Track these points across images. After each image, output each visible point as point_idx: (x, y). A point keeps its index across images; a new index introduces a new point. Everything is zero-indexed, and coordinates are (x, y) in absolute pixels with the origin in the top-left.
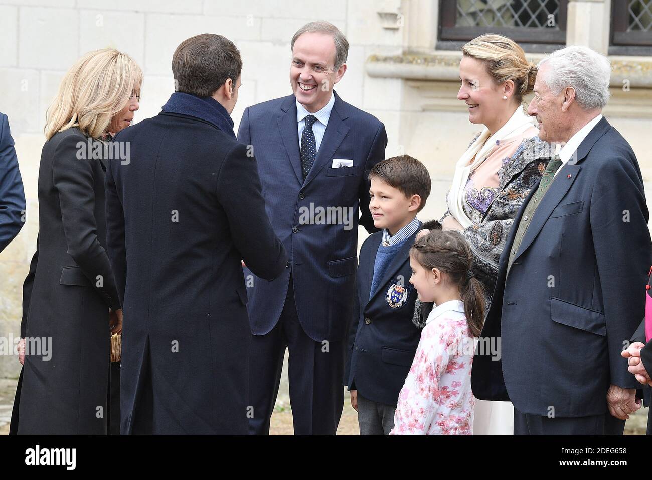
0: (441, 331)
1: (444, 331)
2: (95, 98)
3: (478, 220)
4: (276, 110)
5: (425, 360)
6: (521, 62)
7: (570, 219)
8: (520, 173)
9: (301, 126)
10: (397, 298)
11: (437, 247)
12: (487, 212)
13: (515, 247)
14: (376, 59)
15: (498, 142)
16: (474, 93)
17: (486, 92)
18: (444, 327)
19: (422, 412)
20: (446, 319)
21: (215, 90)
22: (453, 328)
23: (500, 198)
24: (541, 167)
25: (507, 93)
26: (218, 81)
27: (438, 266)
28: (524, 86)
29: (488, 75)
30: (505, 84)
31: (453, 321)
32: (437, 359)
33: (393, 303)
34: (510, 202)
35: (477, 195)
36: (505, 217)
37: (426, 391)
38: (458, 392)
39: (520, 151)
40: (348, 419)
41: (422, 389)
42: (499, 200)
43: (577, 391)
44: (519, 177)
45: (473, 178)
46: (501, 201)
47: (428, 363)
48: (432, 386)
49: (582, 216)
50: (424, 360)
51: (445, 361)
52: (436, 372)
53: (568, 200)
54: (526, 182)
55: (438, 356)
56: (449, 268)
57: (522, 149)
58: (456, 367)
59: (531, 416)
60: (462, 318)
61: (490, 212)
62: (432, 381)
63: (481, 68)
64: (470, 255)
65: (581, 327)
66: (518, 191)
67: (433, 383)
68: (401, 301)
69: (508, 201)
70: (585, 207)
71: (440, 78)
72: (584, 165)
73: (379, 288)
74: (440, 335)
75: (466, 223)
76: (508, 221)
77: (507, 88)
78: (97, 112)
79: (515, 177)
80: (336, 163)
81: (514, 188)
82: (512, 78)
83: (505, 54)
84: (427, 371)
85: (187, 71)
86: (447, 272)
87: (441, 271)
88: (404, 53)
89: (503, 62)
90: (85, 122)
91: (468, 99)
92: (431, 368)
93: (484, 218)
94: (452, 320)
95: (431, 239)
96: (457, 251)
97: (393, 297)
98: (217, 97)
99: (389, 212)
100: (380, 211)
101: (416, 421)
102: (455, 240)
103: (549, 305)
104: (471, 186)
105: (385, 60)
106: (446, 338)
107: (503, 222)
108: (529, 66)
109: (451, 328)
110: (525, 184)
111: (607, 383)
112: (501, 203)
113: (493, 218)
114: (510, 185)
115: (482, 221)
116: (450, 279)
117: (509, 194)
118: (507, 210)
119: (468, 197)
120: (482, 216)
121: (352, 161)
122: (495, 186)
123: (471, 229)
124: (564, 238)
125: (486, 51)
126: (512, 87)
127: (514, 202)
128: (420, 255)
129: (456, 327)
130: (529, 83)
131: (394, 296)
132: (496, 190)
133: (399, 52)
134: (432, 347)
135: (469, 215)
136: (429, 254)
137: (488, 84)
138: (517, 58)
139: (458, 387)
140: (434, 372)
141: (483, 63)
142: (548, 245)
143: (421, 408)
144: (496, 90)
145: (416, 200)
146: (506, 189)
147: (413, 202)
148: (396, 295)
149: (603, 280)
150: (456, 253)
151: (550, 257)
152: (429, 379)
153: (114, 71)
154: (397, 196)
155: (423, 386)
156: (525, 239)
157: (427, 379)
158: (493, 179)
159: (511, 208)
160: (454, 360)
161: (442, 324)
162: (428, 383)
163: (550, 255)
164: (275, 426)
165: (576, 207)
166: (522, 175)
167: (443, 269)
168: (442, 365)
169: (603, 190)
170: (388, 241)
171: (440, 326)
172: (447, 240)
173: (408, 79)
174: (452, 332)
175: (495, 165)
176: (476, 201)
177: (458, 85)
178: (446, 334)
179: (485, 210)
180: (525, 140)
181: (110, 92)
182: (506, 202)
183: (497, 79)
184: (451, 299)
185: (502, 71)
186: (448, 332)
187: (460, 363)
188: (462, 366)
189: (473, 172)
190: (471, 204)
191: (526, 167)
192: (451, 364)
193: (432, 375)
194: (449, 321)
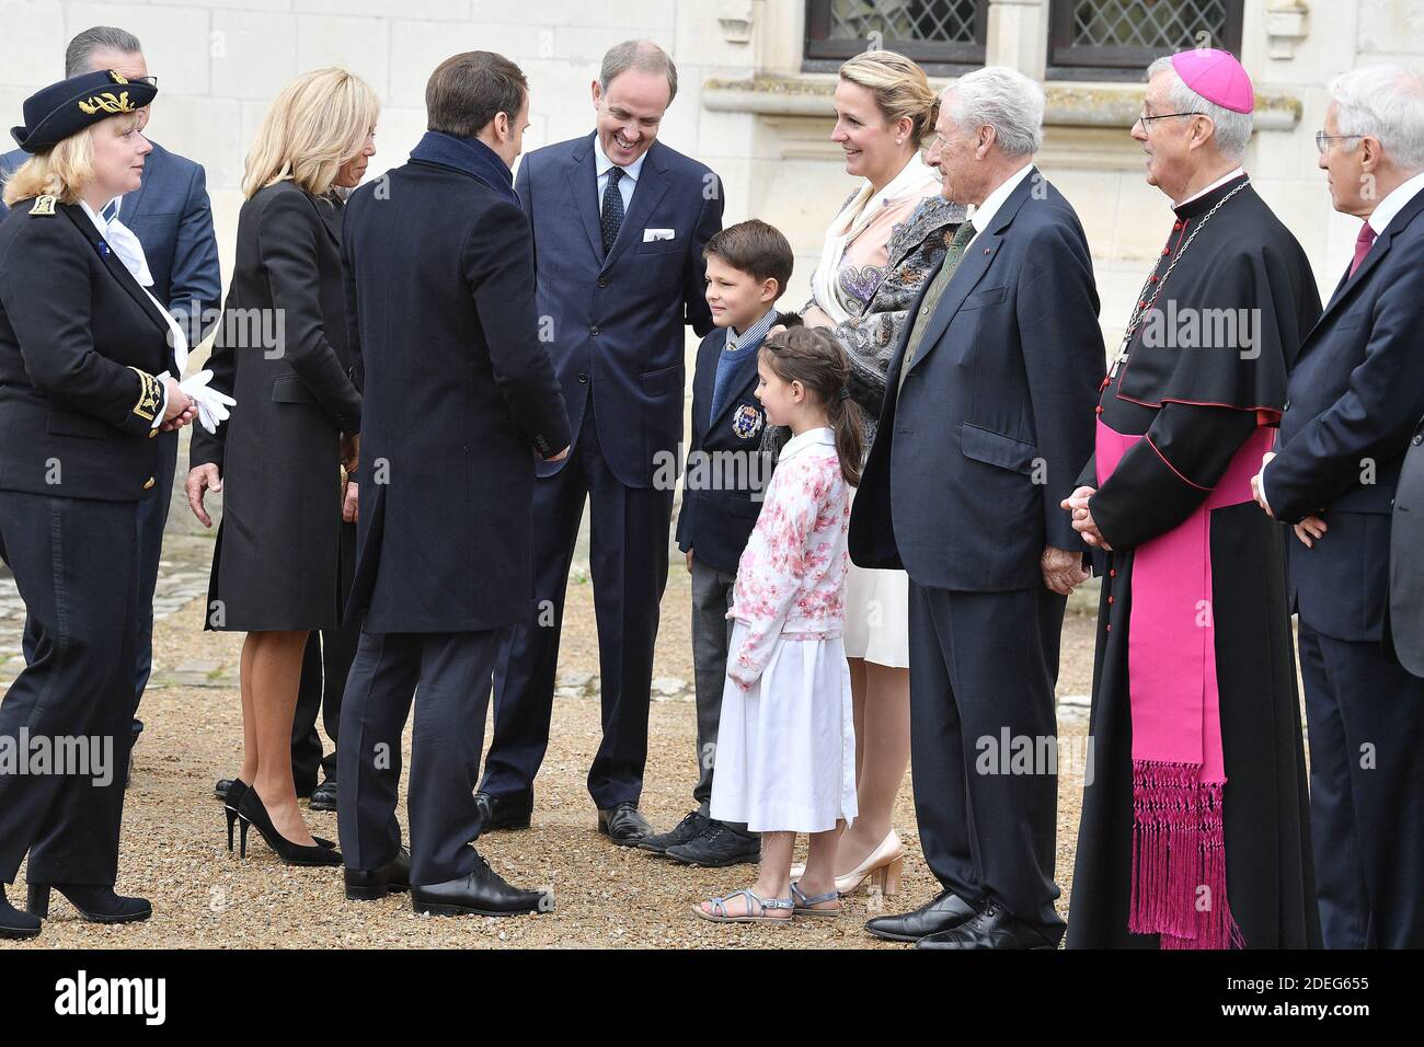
0: (804, 476)
1: (810, 475)
2: (317, 139)
3: (858, 312)
4: (566, 158)
5: (783, 518)
6: (923, 91)
7: (989, 312)
8: (919, 246)
9: (603, 183)
10: (748, 425)
11: (802, 352)
12: (871, 301)
13: (910, 353)
14: (716, 85)
15: (886, 202)
16: (855, 134)
17: (874, 133)
18: (808, 470)
19: (774, 592)
20: (811, 457)
21: (481, 127)
22: (822, 469)
23: (890, 281)
24: (950, 239)
25: (903, 134)
26: (483, 114)
27: (801, 378)
28: (925, 125)
29: (877, 109)
30: (900, 122)
31: (822, 459)
32: (800, 516)
33: (743, 433)
34: (904, 287)
35: (858, 278)
36: (897, 307)
37: (781, 562)
38: (827, 557)
39: (919, 214)
40: (676, 593)
41: (775, 559)
42: (888, 283)
43: (998, 555)
44: (917, 251)
45: (849, 252)
46: (892, 285)
47: (787, 521)
48: (790, 554)
49: (1006, 308)
50: (780, 517)
51: (812, 518)
52: (800, 534)
53: (987, 284)
54: (927, 257)
55: (800, 511)
56: (817, 383)
57: (921, 212)
58: (827, 523)
59: (933, 590)
60: (832, 453)
61: (874, 301)
62: (792, 546)
63: (866, 99)
64: (846, 365)
65: (1005, 465)
66: (916, 270)
68: (754, 429)
69: (901, 285)
70: (1010, 293)
71: (807, 111)
72: (1008, 235)
73: (723, 410)
74: (804, 480)
75: (840, 316)
76: (901, 313)
77: (903, 128)
78: (321, 158)
79: (911, 251)
80: (649, 235)
81: (910, 267)
82: (911, 114)
83: (902, 79)
84: (785, 533)
85: (441, 99)
86: (814, 389)
87: (805, 387)
88: (757, 77)
89: (899, 91)
90: (302, 173)
91: (846, 141)
93: (866, 309)
94: (818, 457)
95: (794, 339)
96: (830, 359)
97: (741, 424)
98: (485, 138)
99: (733, 305)
100: (720, 304)
101: (765, 603)
102: (828, 344)
103: (959, 433)
104: (846, 264)
105: (730, 86)
106: (812, 485)
107: (894, 314)
108: (934, 97)
109: (819, 469)
110: (925, 260)
111: (1042, 543)
112: (891, 287)
113: (878, 309)
114: (904, 263)
115: (864, 313)
116: (816, 399)
117: (903, 275)
118: (899, 297)
119: (843, 279)
120: (863, 307)
121: (672, 231)
122: (881, 264)
123: (847, 324)
124: (981, 339)
125: (874, 74)
126: (910, 126)
127: (909, 287)
128: (776, 361)
129: (826, 467)
131: (744, 423)
132: (884, 270)
133: (748, 76)
134: (792, 499)
135: (844, 304)
136: (790, 361)
137: (874, 123)
138: (917, 85)
139: (826, 551)
140: (796, 534)
141: (871, 91)
142: (957, 350)
143: (773, 587)
144: (887, 130)
145: (772, 286)
146: (898, 269)
147: (768, 289)
148: (747, 420)
149: (1035, 398)
150: (828, 362)
151: (960, 365)
152: (786, 544)
153: (344, 101)
154: (744, 281)
155: (777, 554)
156: (924, 340)
157: (784, 546)
158: (879, 253)
159: (905, 295)
160: (823, 514)
162: (785, 550)
163: (960, 362)
164: (572, 604)
165: (997, 294)
166: (921, 248)
167: (807, 383)
168: (808, 523)
169: (1036, 272)
170: (734, 343)
171: (804, 468)
172: (816, 341)
173: (763, 114)
174: (820, 475)
175: (882, 235)
176: (854, 286)
177: (831, 121)
178: (812, 479)
179: (868, 298)
180: (925, 200)
181: (339, 129)
182: (898, 286)
183: (890, 115)
184: (815, 425)
185: (897, 104)
186: (814, 475)
187: (830, 518)
188: (832, 522)
189: (850, 244)
190: (847, 289)
191: (927, 237)
192: (820, 519)
193: (792, 539)
194: (816, 459)
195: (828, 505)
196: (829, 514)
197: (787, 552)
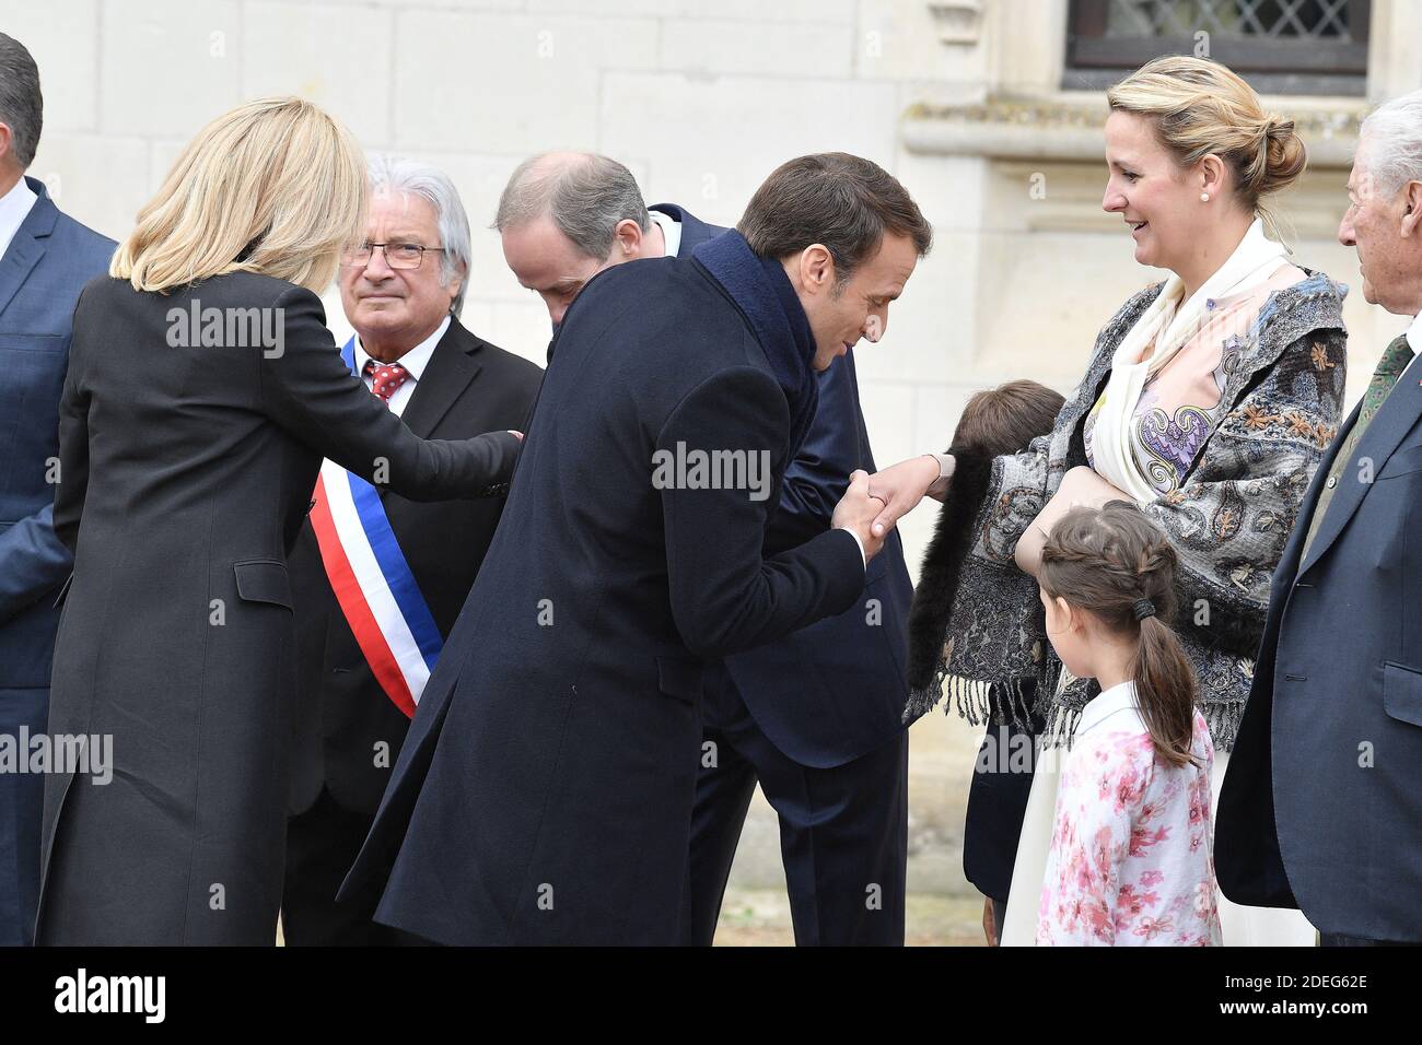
0: (1100, 769)
3: (1168, 482)
5: (1071, 839)
6: (1237, 112)
8: (1271, 367)
14: (924, 112)
15: (1211, 304)
17: (1159, 188)
18: (1106, 758)
20: (1115, 734)
22: (1132, 755)
23: (1228, 427)
24: (1318, 353)
25: (1210, 185)
28: (1258, 164)
29: (1160, 147)
30: (1202, 165)
31: (1130, 737)
32: (1100, 835)
35: (1167, 425)
36: (1242, 470)
37: (1069, 915)
38: (1158, 896)
39: (1267, 317)
42: (1225, 432)
44: (1269, 378)
45: (1151, 387)
46: (1230, 434)
48: (1085, 902)
50: (1068, 838)
52: (1103, 865)
54: (1286, 387)
55: (1098, 828)
57: (1270, 312)
58: (1148, 840)
61: (1202, 462)
62: (1086, 889)
63: (1139, 132)
66: (1270, 409)
67: (1087, 896)
69: (1245, 432)
74: (1098, 777)
77: (1209, 177)
79: (1259, 377)
81: (1259, 403)
83: (1196, 95)
84: (1073, 867)
88: (990, 99)
89: (1193, 114)
91: (1124, 207)
92: (1082, 858)
94: (1127, 734)
103: (1380, 678)
104: (1150, 404)
105: (947, 113)
106: (1115, 782)
108: (1264, 122)
109: (1125, 758)
110: (1284, 392)
112: (1230, 438)
114: (1250, 398)
117: (1247, 417)
118: (1245, 453)
119: (1144, 429)
120: (1179, 473)
122: (1208, 403)
124: (1412, 524)
125: (1152, 92)
126: (1222, 170)
127: (1260, 435)
129: (1138, 750)
130: (1268, 160)
132: (1212, 414)
133: (977, 97)
134: (1082, 808)
135: (1144, 471)
137: (1159, 170)
138: (1225, 102)
139: (1155, 884)
141: (1148, 120)
144: (1182, 182)
146: (1240, 407)
151: (1380, 569)
152: (1077, 884)
157: (1073, 886)
158: (1202, 387)
159: (1256, 449)
160: (1140, 827)
161: (1103, 751)
162: (1073, 895)
163: (1378, 564)
166: (1277, 371)
168: (1113, 847)
171: (1098, 755)
173: (999, 159)
174: (1127, 767)
175: (1206, 356)
176: (1162, 439)
178: (1113, 773)
179: (1185, 459)
180: (1277, 294)
182: (1242, 436)
183: (1184, 155)
185: (1192, 135)
186: (1117, 766)
187: (1156, 831)
188: (1161, 835)
189: (1155, 376)
190: (1150, 445)
191: (1285, 353)
192: (1137, 836)
193: (1086, 876)
194: (1120, 738)
195: (1147, 812)
196: (1152, 825)
197: (1079, 896)
